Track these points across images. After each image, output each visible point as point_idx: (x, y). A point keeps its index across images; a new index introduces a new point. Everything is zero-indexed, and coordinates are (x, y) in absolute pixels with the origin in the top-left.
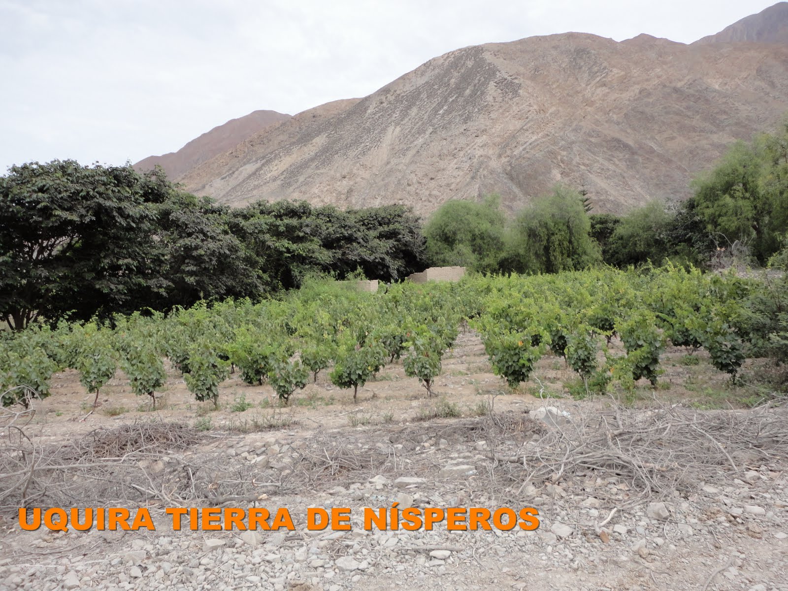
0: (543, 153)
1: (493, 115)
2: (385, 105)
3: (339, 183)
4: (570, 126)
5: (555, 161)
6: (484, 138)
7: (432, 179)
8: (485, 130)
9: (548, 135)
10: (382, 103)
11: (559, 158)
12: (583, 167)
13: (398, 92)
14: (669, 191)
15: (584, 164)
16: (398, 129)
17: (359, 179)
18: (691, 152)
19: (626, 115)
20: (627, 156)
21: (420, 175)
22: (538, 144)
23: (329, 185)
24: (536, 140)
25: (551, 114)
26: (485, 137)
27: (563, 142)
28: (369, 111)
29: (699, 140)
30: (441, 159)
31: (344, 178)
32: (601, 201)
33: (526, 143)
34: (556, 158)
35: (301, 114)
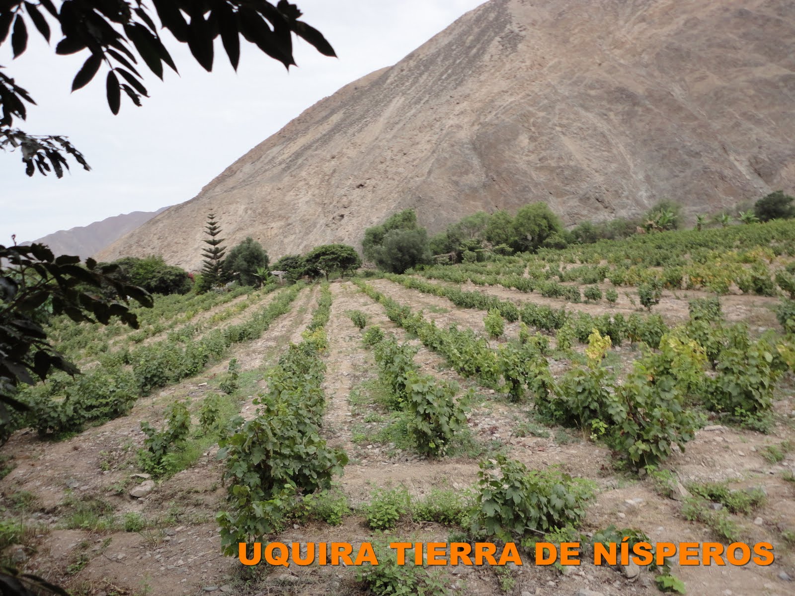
0: (515, 116)
1: (482, 78)
2: (404, 73)
3: (327, 164)
4: (570, 79)
5: (526, 125)
6: (465, 105)
7: (405, 154)
8: (468, 95)
9: (529, 95)
10: (402, 71)
11: (532, 120)
12: (558, 129)
13: (421, 57)
14: (653, 148)
15: (561, 125)
16: (403, 99)
17: (345, 159)
18: (716, 94)
19: (658, 54)
20: (626, 109)
21: (395, 150)
22: (511, 108)
23: (317, 167)
24: (511, 103)
25: (551, 67)
26: (466, 103)
27: (546, 101)
28: (389, 81)
29: (736, 77)
30: (420, 132)
31: (333, 158)
32: (560, 167)
33: (500, 107)
34: (528, 121)
35: (345, 87)
